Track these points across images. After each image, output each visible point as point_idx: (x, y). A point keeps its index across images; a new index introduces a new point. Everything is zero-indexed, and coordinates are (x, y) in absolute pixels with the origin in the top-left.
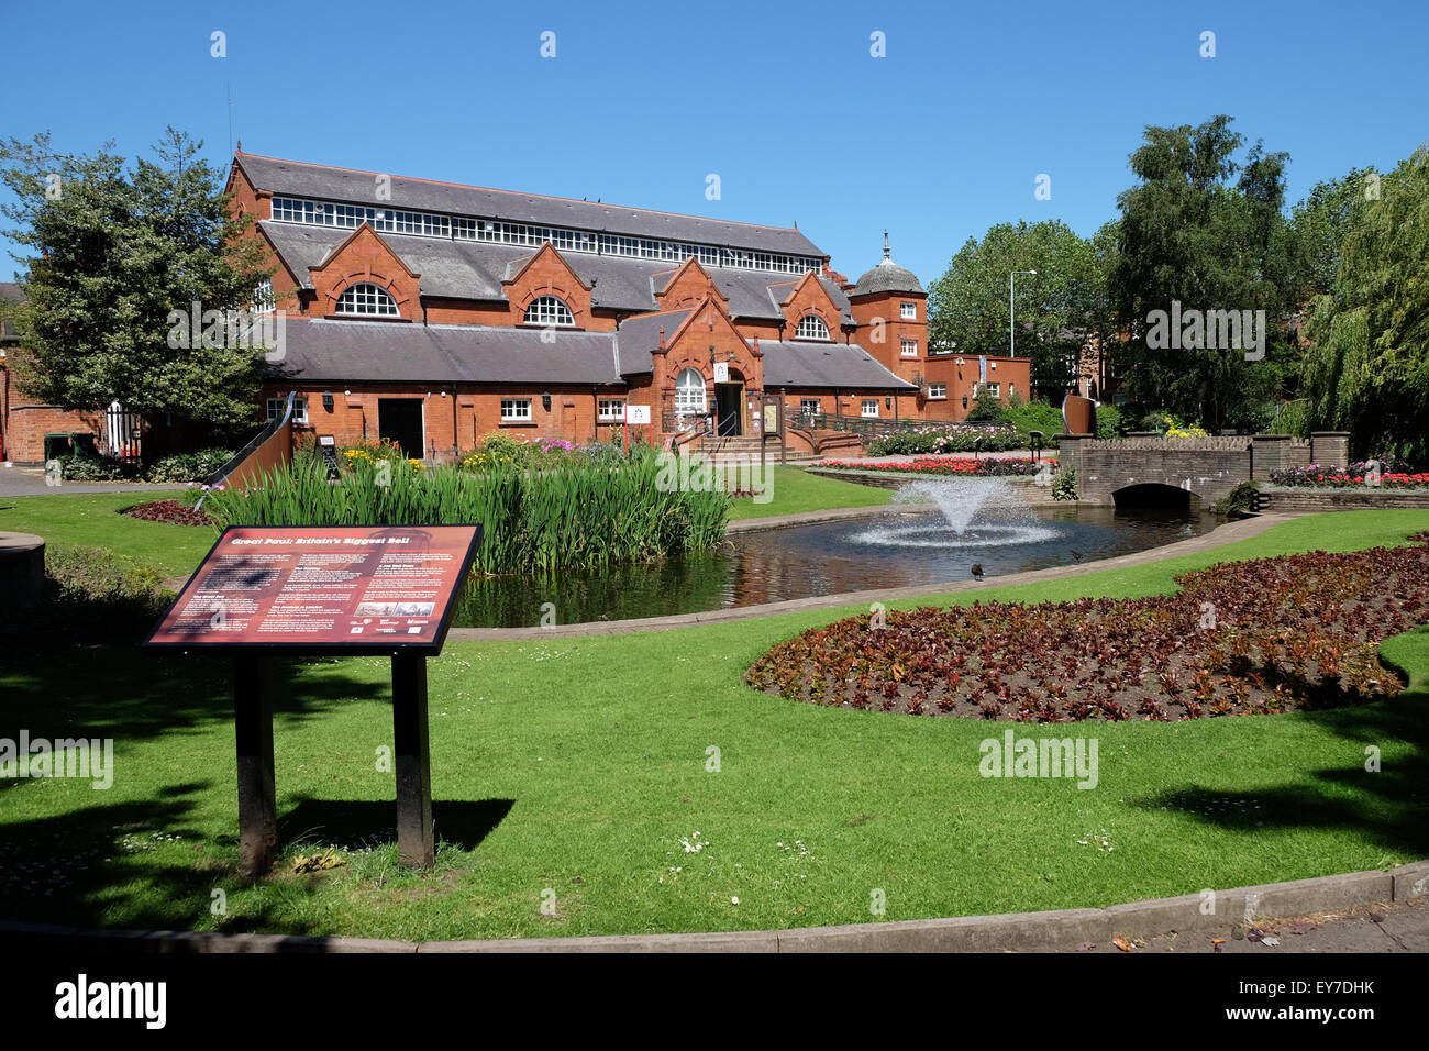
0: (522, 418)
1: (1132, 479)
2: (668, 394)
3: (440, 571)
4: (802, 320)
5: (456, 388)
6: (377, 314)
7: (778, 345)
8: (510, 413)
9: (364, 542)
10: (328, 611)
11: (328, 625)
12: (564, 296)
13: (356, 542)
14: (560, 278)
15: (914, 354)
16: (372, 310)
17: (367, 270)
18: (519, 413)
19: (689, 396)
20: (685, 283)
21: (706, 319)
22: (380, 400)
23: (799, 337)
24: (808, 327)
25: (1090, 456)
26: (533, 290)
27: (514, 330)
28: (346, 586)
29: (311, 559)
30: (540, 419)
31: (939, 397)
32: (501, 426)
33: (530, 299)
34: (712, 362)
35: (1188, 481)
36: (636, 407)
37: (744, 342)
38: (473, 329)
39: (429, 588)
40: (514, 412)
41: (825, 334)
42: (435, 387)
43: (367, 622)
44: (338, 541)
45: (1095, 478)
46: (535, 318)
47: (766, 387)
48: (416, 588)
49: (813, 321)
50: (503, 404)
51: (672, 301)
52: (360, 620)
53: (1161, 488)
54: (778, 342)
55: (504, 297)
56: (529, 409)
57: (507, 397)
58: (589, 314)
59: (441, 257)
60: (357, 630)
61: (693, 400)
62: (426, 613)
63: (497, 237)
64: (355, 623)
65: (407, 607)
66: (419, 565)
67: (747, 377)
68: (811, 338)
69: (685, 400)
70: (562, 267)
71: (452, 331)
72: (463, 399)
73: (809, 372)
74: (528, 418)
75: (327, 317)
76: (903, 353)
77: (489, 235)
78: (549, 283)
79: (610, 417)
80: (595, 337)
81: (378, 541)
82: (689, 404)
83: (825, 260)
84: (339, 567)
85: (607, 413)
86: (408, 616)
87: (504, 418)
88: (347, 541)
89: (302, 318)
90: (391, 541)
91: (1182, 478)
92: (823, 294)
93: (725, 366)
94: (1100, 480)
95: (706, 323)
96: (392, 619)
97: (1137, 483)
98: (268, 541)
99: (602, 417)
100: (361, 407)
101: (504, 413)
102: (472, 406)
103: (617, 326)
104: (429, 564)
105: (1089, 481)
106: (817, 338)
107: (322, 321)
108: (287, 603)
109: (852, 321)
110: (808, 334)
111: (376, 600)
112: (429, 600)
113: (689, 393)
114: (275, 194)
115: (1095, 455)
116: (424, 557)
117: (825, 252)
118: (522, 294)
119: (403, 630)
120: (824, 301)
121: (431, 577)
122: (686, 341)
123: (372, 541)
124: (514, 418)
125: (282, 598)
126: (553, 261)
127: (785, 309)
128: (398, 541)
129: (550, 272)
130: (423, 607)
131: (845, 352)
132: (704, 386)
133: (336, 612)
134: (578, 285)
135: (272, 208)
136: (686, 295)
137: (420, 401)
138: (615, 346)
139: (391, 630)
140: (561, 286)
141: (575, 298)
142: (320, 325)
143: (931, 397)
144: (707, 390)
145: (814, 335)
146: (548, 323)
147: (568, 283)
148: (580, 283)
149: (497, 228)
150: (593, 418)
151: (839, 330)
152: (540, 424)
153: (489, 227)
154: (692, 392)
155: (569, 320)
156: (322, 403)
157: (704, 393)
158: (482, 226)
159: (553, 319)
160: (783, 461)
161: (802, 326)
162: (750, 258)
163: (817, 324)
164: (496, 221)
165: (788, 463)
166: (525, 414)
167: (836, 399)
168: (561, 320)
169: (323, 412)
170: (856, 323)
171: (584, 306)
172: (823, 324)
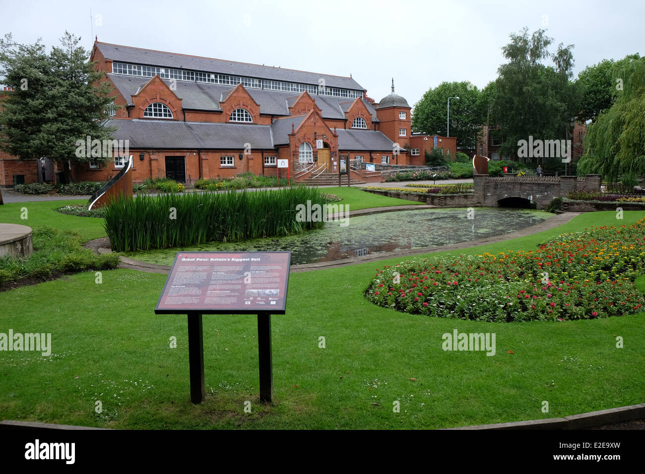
0: (230, 165)
1: (506, 195)
2: (296, 154)
3: (277, 274)
4: (355, 120)
5: (199, 150)
6: (163, 117)
8: (225, 163)
9: (241, 260)
10: (233, 294)
11: (234, 300)
12: (248, 109)
13: (237, 260)
14: (246, 100)
15: (405, 135)
16: (161, 115)
17: (158, 97)
18: (228, 163)
19: (305, 155)
20: (302, 103)
21: (312, 119)
22: (166, 157)
23: (353, 127)
24: (357, 122)
25: (488, 184)
26: (233, 106)
27: (225, 124)
28: (237, 282)
29: (219, 268)
30: (238, 165)
31: (416, 155)
32: (221, 169)
33: (232, 110)
34: (316, 139)
35: (531, 196)
36: (282, 160)
37: (330, 130)
38: (207, 124)
39: (274, 283)
40: (227, 162)
41: (365, 126)
42: (191, 150)
43: (251, 299)
44: (229, 260)
45: (490, 195)
46: (235, 119)
47: (339, 150)
48: (269, 283)
49: (360, 120)
50: (221, 159)
51: (296, 111)
52: (248, 298)
53: (519, 199)
54: (344, 130)
55: (220, 109)
56: (233, 160)
57: (223, 154)
58: (259, 117)
59: (191, 90)
60: (248, 303)
61: (307, 157)
62: (276, 294)
63: (216, 81)
64: (246, 299)
65: (267, 291)
66: (267, 271)
67: (331, 146)
68: (359, 128)
69: (303, 156)
70: (246, 95)
71: (198, 125)
72: (203, 156)
73: (358, 143)
74: (232, 165)
75: (139, 119)
76: (400, 135)
77: (212, 80)
78: (241, 103)
79: (270, 164)
80: (262, 127)
81: (247, 260)
82: (305, 158)
83: (364, 91)
84: (232, 272)
85: (268, 162)
86: (269, 296)
87: (222, 165)
88: (233, 259)
89: (129, 119)
90: (252, 259)
91: (529, 195)
92: (364, 108)
93: (321, 141)
94: (491, 195)
95: (313, 122)
96: (262, 298)
97: (508, 197)
98: (198, 259)
99: (266, 164)
100: (157, 160)
101: (222, 163)
102: (207, 159)
103: (272, 123)
104: (272, 271)
105: (487, 196)
107: (137, 120)
108: (214, 290)
109: (377, 120)
110: (357, 126)
111: (253, 288)
112: (276, 288)
113: (305, 153)
114: (114, 61)
115: (490, 184)
116: (269, 267)
117: (364, 87)
118: (228, 108)
119: (268, 302)
120: (365, 111)
121: (274, 277)
122: (304, 130)
123: (244, 260)
124: (227, 165)
125: (211, 287)
126: (242, 92)
127: (347, 115)
128: (255, 260)
129: (241, 98)
130: (274, 291)
131: (373, 133)
132: (312, 151)
133: (237, 294)
134: (254, 104)
135: (113, 68)
136: (303, 108)
137: (184, 157)
138: (271, 132)
139: (263, 303)
140: (246, 104)
141: (253, 110)
142: (137, 122)
143: (412, 155)
144: (313, 152)
145: (360, 127)
146: (241, 121)
147: (250, 103)
148: (255, 102)
149: (216, 77)
150: (261, 165)
151: (371, 124)
152: (238, 168)
153: (213, 76)
154: (307, 153)
155: (250, 120)
156: (139, 158)
157: (312, 153)
158: (209, 76)
159: (242, 119)
160: (349, 184)
161: (355, 122)
162: (331, 91)
163: (361, 121)
164: (216, 74)
165: (351, 186)
166: (231, 163)
167: (370, 155)
168: (246, 120)
169: (139, 162)
170: (379, 121)
171: (257, 113)
172: (364, 121)
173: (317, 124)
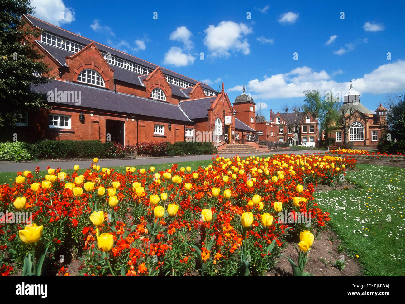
2: (213, 127)
5: (138, 117)
6: (96, 85)
16: (93, 82)
18: (160, 131)
19: (217, 128)
21: (222, 100)
22: (107, 121)
26: (153, 85)
30: (167, 134)
32: (154, 136)
34: (224, 116)
38: (134, 97)
40: (158, 131)
42: (130, 116)
46: (154, 96)
50: (155, 127)
55: (144, 86)
56: (163, 129)
57: (157, 123)
58: (171, 97)
72: (141, 123)
74: (163, 133)
75: (74, 82)
76: (251, 121)
79: (189, 135)
85: (187, 133)
87: (155, 133)
89: (61, 80)
95: (222, 102)
99: (186, 135)
100: (98, 122)
101: (155, 131)
102: (145, 126)
122: (218, 107)
124: (158, 133)
126: (160, 75)
137: (123, 122)
138: (181, 110)
141: (167, 90)
142: (71, 85)
144: (222, 126)
147: (165, 84)
150: (184, 135)
155: (164, 99)
156: (79, 118)
159: (159, 98)
167: (242, 133)
169: (79, 123)
171: (169, 94)
173: (225, 104)
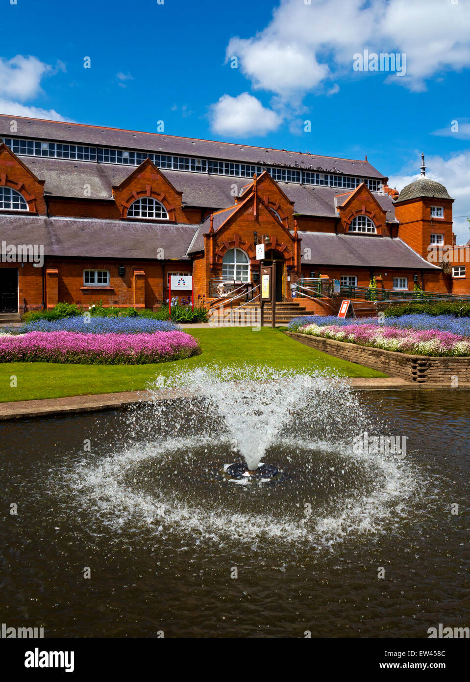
0: (102, 285)
2: (216, 268)
4: (355, 219)
6: (11, 209)
7: (333, 237)
8: (93, 281)
12: (161, 198)
14: (158, 184)
16: (8, 206)
17: (3, 178)
18: (99, 281)
19: (235, 270)
21: (253, 211)
23: (352, 231)
24: (359, 224)
26: (134, 193)
27: (117, 222)
30: (115, 285)
31: (458, 277)
32: (83, 290)
33: (133, 201)
34: (254, 243)
36: (178, 277)
37: (285, 229)
38: (85, 220)
40: (96, 280)
41: (373, 230)
46: (137, 214)
47: (304, 265)
49: (364, 220)
54: (333, 234)
55: (112, 198)
56: (108, 277)
57: (89, 267)
58: (181, 212)
59: (80, 172)
61: (238, 273)
63: (132, 161)
67: (286, 256)
68: (362, 232)
69: (232, 273)
70: (159, 177)
71: (67, 221)
73: (352, 256)
74: (106, 285)
77: (126, 160)
78: (148, 189)
80: (182, 228)
82: (235, 276)
83: (385, 180)
87: (87, 285)
92: (372, 200)
93: (263, 246)
95: (252, 214)
101: (87, 281)
103: (203, 220)
106: (366, 232)
109: (396, 221)
110: (359, 229)
117: (385, 175)
118: (126, 196)
120: (373, 206)
122: (234, 227)
124: (96, 285)
126: (152, 173)
127: (341, 211)
129: (149, 180)
131: (387, 242)
132: (249, 264)
134: (171, 191)
137: (15, 270)
138: (196, 234)
140: (156, 190)
141: (169, 201)
143: (454, 276)
144: (252, 265)
145: (364, 229)
146: (147, 218)
147: (163, 189)
148: (173, 188)
149: (132, 155)
150: (161, 286)
151: (384, 227)
152: (116, 290)
153: (126, 155)
154: (239, 267)
155: (164, 216)
157: (249, 268)
158: (120, 154)
159: (151, 215)
160: (274, 322)
161: (355, 224)
162: (326, 177)
163: (367, 222)
164: (132, 151)
165: (277, 325)
166: (105, 281)
167: (372, 274)
168: (158, 215)
170: (398, 222)
171: (177, 205)
172: (372, 222)
173: (261, 219)
